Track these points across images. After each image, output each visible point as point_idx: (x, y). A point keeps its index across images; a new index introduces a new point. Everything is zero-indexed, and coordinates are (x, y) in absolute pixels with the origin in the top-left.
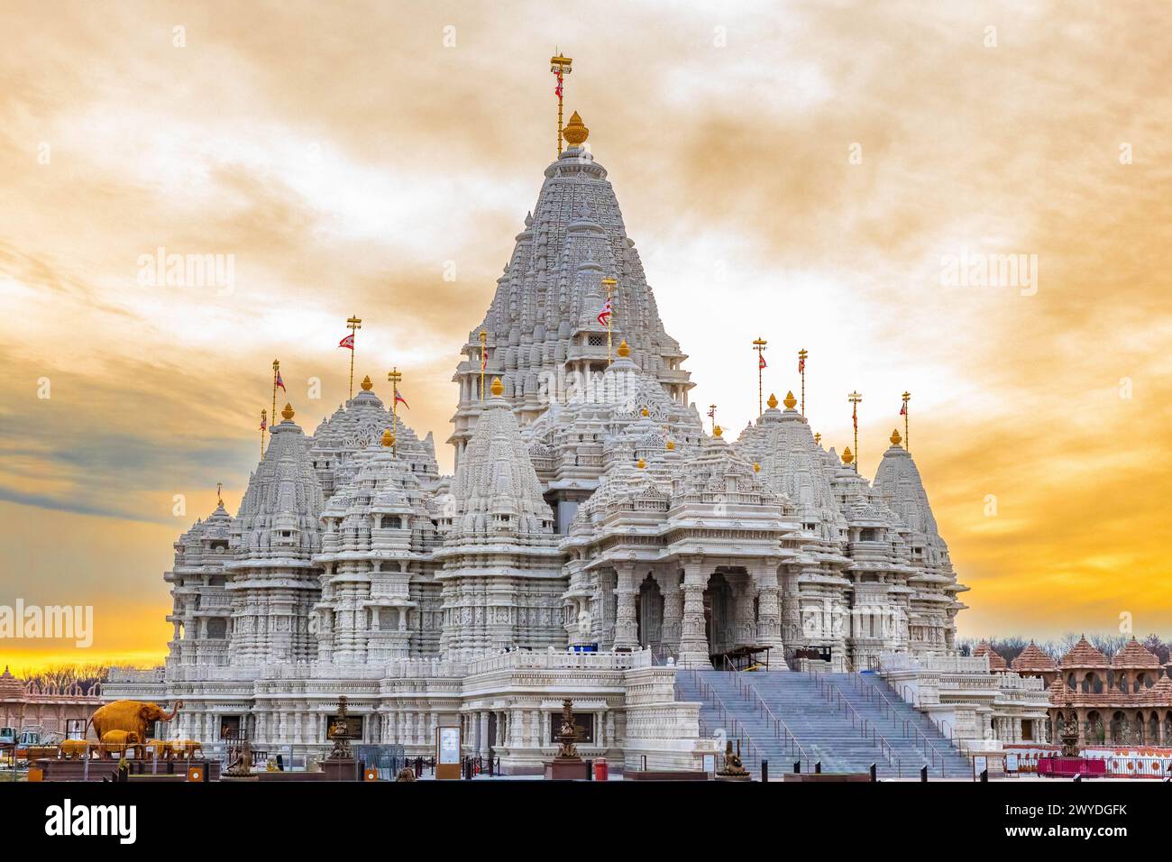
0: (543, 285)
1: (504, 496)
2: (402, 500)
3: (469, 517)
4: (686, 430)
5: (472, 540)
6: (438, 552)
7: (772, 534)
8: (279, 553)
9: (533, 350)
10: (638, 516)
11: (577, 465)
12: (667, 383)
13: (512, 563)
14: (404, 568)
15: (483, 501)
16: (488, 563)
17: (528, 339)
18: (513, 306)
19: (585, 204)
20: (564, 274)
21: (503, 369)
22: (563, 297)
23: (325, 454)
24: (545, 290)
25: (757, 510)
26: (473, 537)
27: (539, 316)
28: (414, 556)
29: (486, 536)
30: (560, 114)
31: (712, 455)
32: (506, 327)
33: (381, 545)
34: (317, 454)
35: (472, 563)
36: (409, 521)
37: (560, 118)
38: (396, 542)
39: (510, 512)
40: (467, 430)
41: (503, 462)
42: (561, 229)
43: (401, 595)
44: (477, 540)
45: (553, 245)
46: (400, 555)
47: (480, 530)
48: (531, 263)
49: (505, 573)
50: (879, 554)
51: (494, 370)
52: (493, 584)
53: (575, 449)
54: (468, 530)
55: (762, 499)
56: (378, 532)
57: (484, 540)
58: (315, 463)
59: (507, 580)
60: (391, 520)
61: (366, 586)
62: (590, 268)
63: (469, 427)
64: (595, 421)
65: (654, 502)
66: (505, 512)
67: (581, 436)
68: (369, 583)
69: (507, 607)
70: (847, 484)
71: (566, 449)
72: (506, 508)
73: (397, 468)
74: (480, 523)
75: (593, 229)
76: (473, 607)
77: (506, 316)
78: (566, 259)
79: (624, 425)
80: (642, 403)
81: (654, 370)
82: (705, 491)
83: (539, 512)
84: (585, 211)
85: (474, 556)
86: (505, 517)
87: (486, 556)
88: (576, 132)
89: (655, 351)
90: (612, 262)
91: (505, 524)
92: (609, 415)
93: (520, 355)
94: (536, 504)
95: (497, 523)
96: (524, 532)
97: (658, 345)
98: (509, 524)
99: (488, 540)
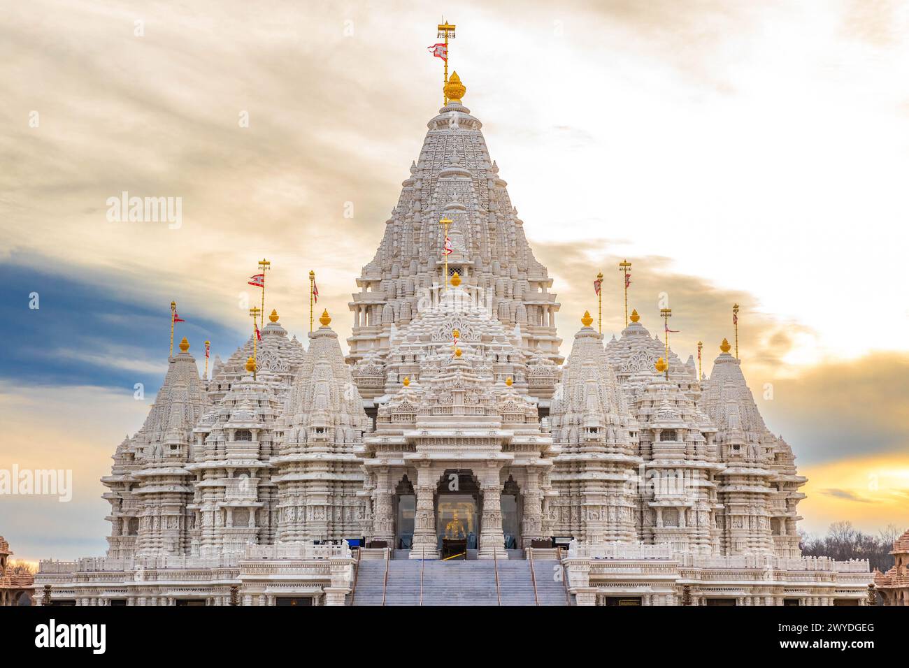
0: (416, 225)
1: (321, 411)
2: (253, 416)
3: (293, 431)
4: (495, 349)
5: (295, 450)
6: (274, 460)
7: (493, 440)
8: (169, 464)
9: (407, 281)
10: (393, 427)
11: (398, 382)
12: (533, 305)
13: (327, 469)
14: (253, 474)
15: (305, 416)
16: (308, 469)
17: (406, 272)
18: (395, 243)
19: (455, 153)
20: (432, 214)
21: (386, 299)
22: (431, 234)
23: (228, 378)
24: (420, 229)
25: (480, 420)
26: (296, 447)
27: (415, 251)
28: (260, 464)
29: (307, 446)
30: (446, 74)
31: (451, 374)
32: (390, 262)
33: (234, 455)
34: (222, 378)
35: (295, 470)
36: (259, 434)
37: (446, 77)
38: (246, 452)
39: (323, 425)
40: (356, 352)
41: (322, 383)
42: (433, 175)
43: (250, 497)
44: (300, 449)
45: (426, 190)
46: (247, 463)
47: (301, 441)
48: (410, 206)
49: (319, 477)
50: (678, 452)
51: (380, 300)
52: (312, 486)
53: (397, 368)
54: (292, 441)
55: (487, 411)
56: (230, 445)
57: (304, 449)
58: (220, 386)
59: (322, 483)
60: (243, 434)
61: (223, 490)
62: (453, 208)
63: (358, 350)
64: (417, 343)
65: (407, 415)
66: (320, 425)
67: (403, 357)
68: (225, 487)
69: (323, 506)
70: (656, 390)
71: (392, 368)
72: (321, 421)
73: (255, 390)
74: (302, 435)
75: (459, 174)
76: (296, 507)
77: (390, 253)
78: (434, 201)
79: (439, 347)
80: (457, 327)
81: (519, 293)
82: (436, 405)
83: (358, 424)
84: (455, 159)
85: (297, 463)
86: (320, 430)
87: (306, 463)
88: (454, 90)
89: (521, 276)
90: (476, 201)
91: (320, 435)
92: (429, 339)
93: (399, 286)
94: (355, 418)
95: (315, 435)
96: (340, 442)
97: (526, 271)
98: (324, 435)
99: (308, 449)
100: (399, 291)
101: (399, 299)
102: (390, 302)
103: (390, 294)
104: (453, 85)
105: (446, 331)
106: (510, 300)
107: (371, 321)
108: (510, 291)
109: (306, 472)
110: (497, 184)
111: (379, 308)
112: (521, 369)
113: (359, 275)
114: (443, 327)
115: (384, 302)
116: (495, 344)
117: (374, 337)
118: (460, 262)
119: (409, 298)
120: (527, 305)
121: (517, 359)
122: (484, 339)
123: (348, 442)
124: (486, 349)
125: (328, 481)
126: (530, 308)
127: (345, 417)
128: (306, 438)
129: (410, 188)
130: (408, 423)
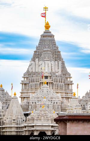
1: (14, 116)
3: (8, 120)
5: (9, 124)
6: (4, 126)
11: (31, 108)
13: (16, 129)
15: (11, 117)
17: (34, 76)
21: (30, 82)
39: (15, 119)
41: (15, 109)
42: (42, 51)
45: (40, 55)
47: (10, 122)
53: (31, 105)
54: (8, 122)
55: (48, 120)
62: (46, 60)
64: (36, 99)
67: (33, 102)
71: (30, 105)
74: (10, 121)
75: (48, 51)
78: (42, 58)
79: (41, 100)
80: (45, 96)
81: (63, 81)
82: (38, 118)
83: (23, 118)
84: (47, 47)
85: (9, 127)
86: (14, 120)
87: (11, 127)
88: (47, 26)
89: (64, 76)
90: (52, 58)
91: (14, 121)
92: (39, 98)
93: (33, 79)
94: (22, 117)
95: (13, 121)
96: (18, 122)
97: (65, 75)
98: (15, 121)
99: (12, 124)
100: (33, 81)
101: (33, 83)
102: (31, 83)
103: (31, 81)
104: (47, 25)
105: (43, 97)
106: (60, 83)
107: (26, 87)
108: (61, 81)
109: (11, 129)
110: (58, 52)
111: (28, 84)
112: (60, 105)
113: (23, 76)
114: (42, 95)
115: (29, 83)
116: (54, 99)
117: (27, 92)
118: (47, 75)
119: (35, 83)
120: (65, 84)
121: (59, 103)
122: (51, 98)
123: (20, 122)
124: (52, 100)
125: (16, 131)
126: (66, 85)
127: (20, 117)
128: (11, 121)
129: (36, 53)
130: (32, 121)
